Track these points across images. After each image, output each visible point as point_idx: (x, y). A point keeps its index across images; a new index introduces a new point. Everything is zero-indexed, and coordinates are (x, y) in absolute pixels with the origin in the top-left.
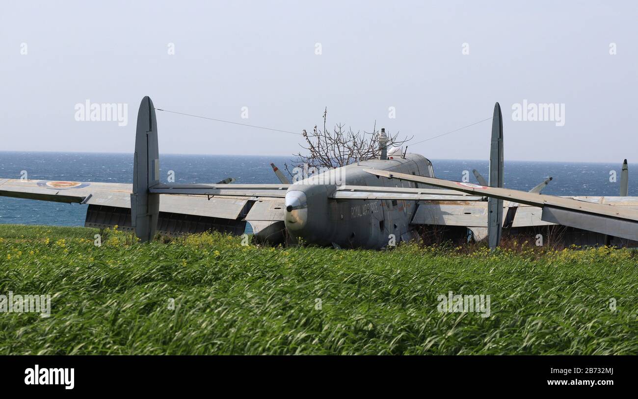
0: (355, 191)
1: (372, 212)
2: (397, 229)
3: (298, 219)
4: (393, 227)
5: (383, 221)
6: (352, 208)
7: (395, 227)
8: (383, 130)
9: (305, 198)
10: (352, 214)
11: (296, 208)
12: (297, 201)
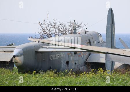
0: (49, 48)
1: (62, 57)
2: (76, 65)
3: (19, 61)
4: (74, 64)
5: (68, 61)
6: (50, 56)
7: (76, 64)
8: (75, 21)
9: (22, 52)
10: (50, 58)
11: (17, 56)
12: (18, 53)
